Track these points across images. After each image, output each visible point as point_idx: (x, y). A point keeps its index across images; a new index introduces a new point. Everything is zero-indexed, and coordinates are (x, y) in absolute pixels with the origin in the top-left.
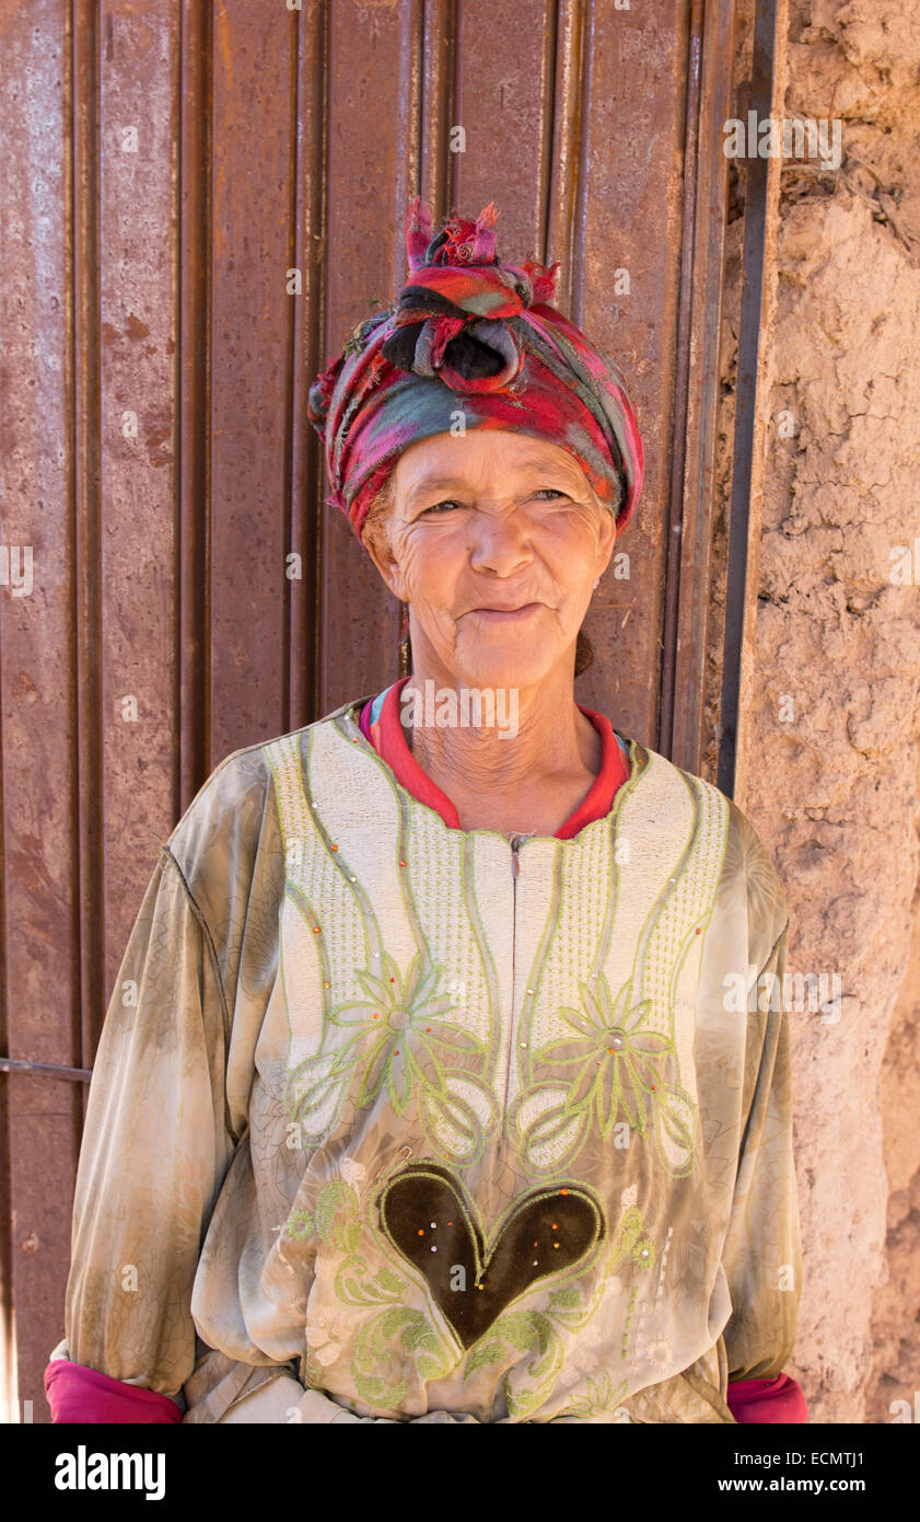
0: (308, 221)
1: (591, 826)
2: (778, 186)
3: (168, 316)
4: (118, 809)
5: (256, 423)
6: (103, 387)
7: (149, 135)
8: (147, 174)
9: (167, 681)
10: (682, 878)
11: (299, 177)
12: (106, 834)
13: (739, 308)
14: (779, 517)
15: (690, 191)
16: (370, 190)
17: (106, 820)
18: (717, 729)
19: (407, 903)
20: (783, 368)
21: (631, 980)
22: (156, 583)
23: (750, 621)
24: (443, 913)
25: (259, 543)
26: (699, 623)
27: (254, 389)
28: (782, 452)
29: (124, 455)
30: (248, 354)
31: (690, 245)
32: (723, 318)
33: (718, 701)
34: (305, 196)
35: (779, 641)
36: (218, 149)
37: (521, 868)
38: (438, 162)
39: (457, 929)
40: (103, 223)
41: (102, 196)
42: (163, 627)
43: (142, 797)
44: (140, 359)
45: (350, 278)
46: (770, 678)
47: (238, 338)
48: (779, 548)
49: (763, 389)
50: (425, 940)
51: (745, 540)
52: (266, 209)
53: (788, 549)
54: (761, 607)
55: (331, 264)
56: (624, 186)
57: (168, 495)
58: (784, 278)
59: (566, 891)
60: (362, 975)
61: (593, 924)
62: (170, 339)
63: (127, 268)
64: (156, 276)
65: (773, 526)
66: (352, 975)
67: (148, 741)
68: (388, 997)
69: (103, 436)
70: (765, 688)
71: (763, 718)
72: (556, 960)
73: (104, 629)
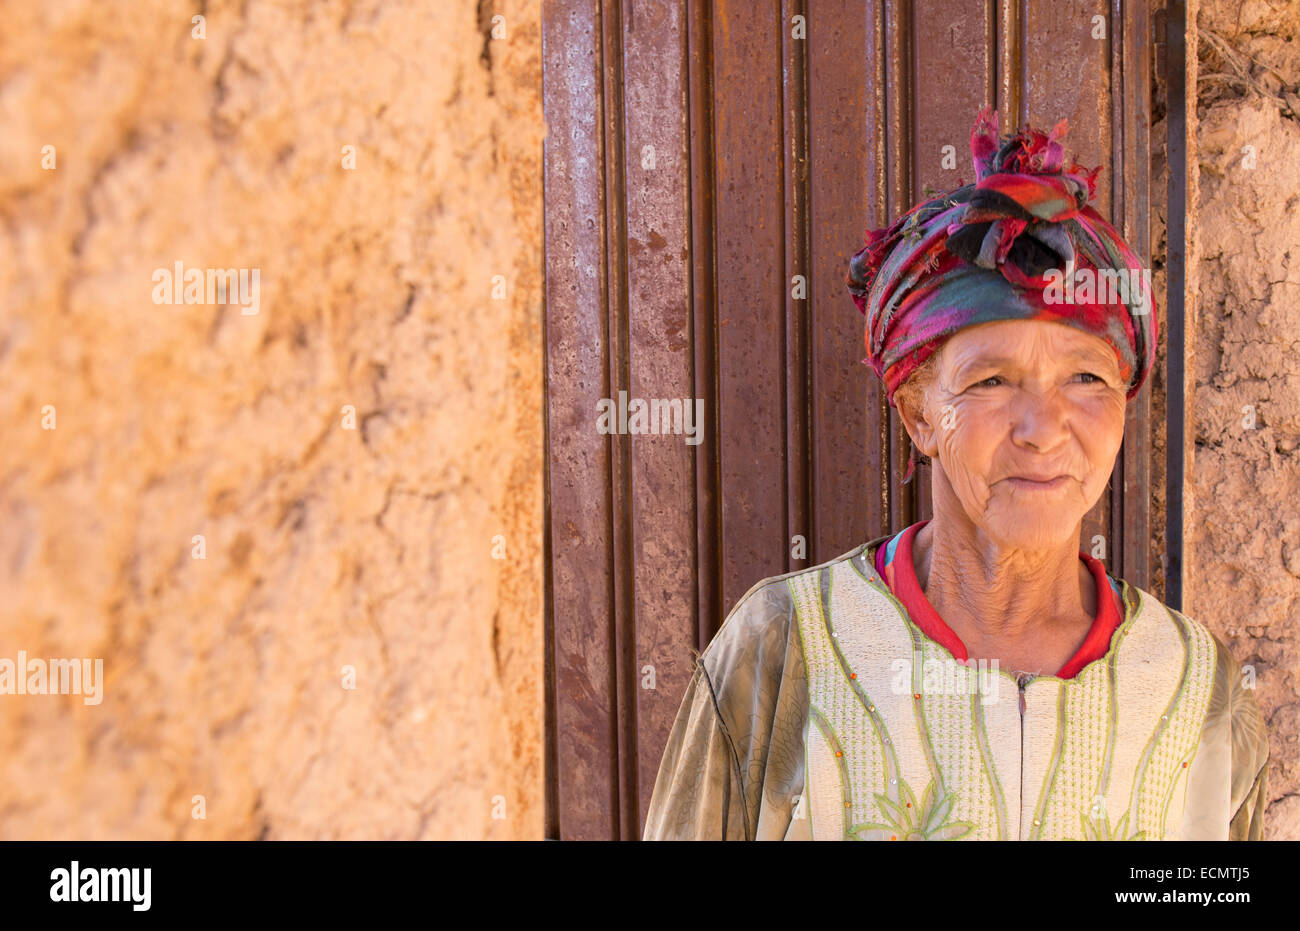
0: (794, 148)
1: (1090, 666)
2: (1195, 94)
3: (681, 230)
4: (647, 632)
5: (755, 313)
6: (631, 289)
7: (664, 88)
8: (663, 119)
9: (686, 525)
10: (1174, 715)
11: (786, 113)
12: (638, 654)
13: (1165, 195)
14: (1210, 373)
15: (1117, 102)
16: (844, 119)
17: (638, 642)
18: (1164, 559)
19: (922, 734)
20: (1207, 245)
21: (1128, 812)
22: (675, 445)
23: (1189, 464)
24: (957, 745)
25: (760, 410)
26: (1142, 467)
27: (753, 285)
28: (1210, 316)
29: (648, 342)
30: (748, 258)
31: (1120, 148)
32: (1152, 206)
33: (1163, 534)
34: (791, 127)
35: (1216, 480)
36: (719, 95)
37: (1028, 705)
38: (901, 94)
39: (969, 760)
40: (628, 159)
41: (628, 138)
42: (681, 482)
43: (667, 623)
44: (659, 264)
45: (830, 191)
46: (1208, 514)
47: (739, 244)
48: (1212, 399)
49: (1192, 265)
50: (938, 768)
51: (1181, 395)
52: (759, 141)
53: (1220, 400)
54: (1198, 451)
55: (813, 180)
56: (1059, 103)
57: (684, 374)
58: (1203, 170)
59: (1069, 727)
60: (880, 799)
61: (1094, 759)
62: (683, 248)
63: (647, 194)
64: (671, 199)
65: (1205, 380)
66: (871, 800)
67: (672, 576)
68: (904, 821)
69: (631, 329)
70: (1204, 521)
71: (1204, 548)
72: (1060, 793)
73: (634, 484)
